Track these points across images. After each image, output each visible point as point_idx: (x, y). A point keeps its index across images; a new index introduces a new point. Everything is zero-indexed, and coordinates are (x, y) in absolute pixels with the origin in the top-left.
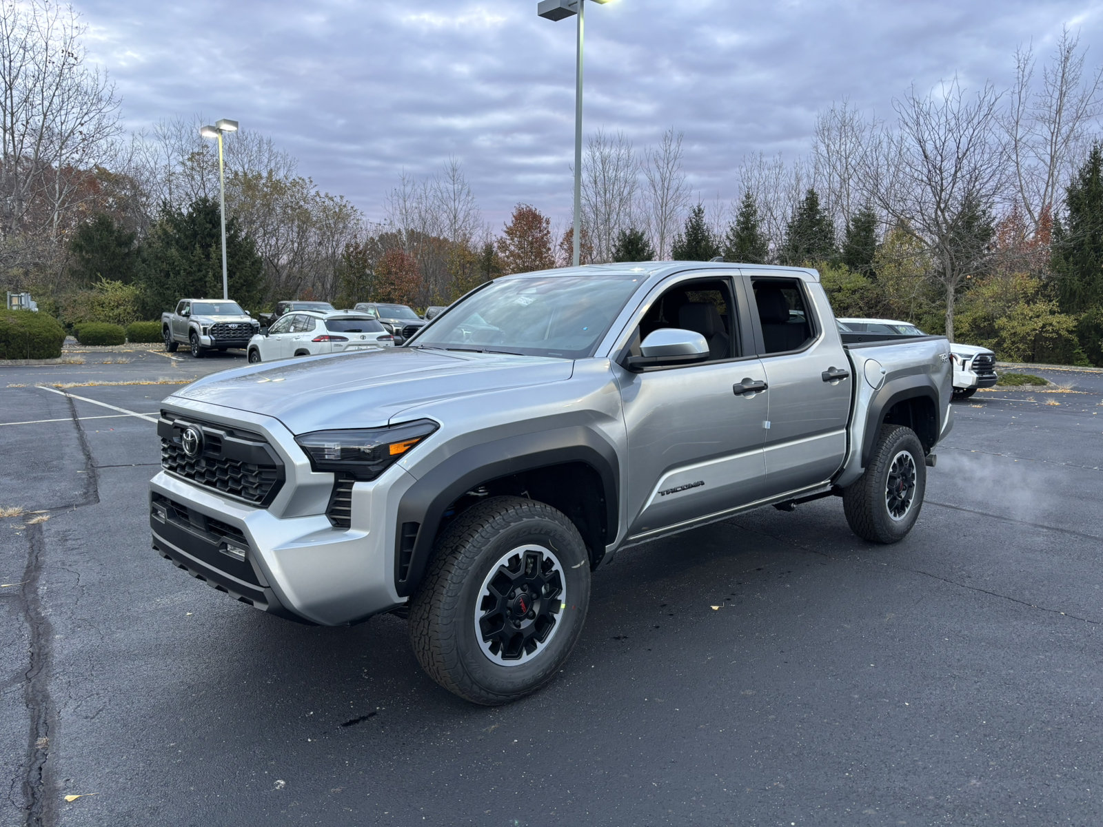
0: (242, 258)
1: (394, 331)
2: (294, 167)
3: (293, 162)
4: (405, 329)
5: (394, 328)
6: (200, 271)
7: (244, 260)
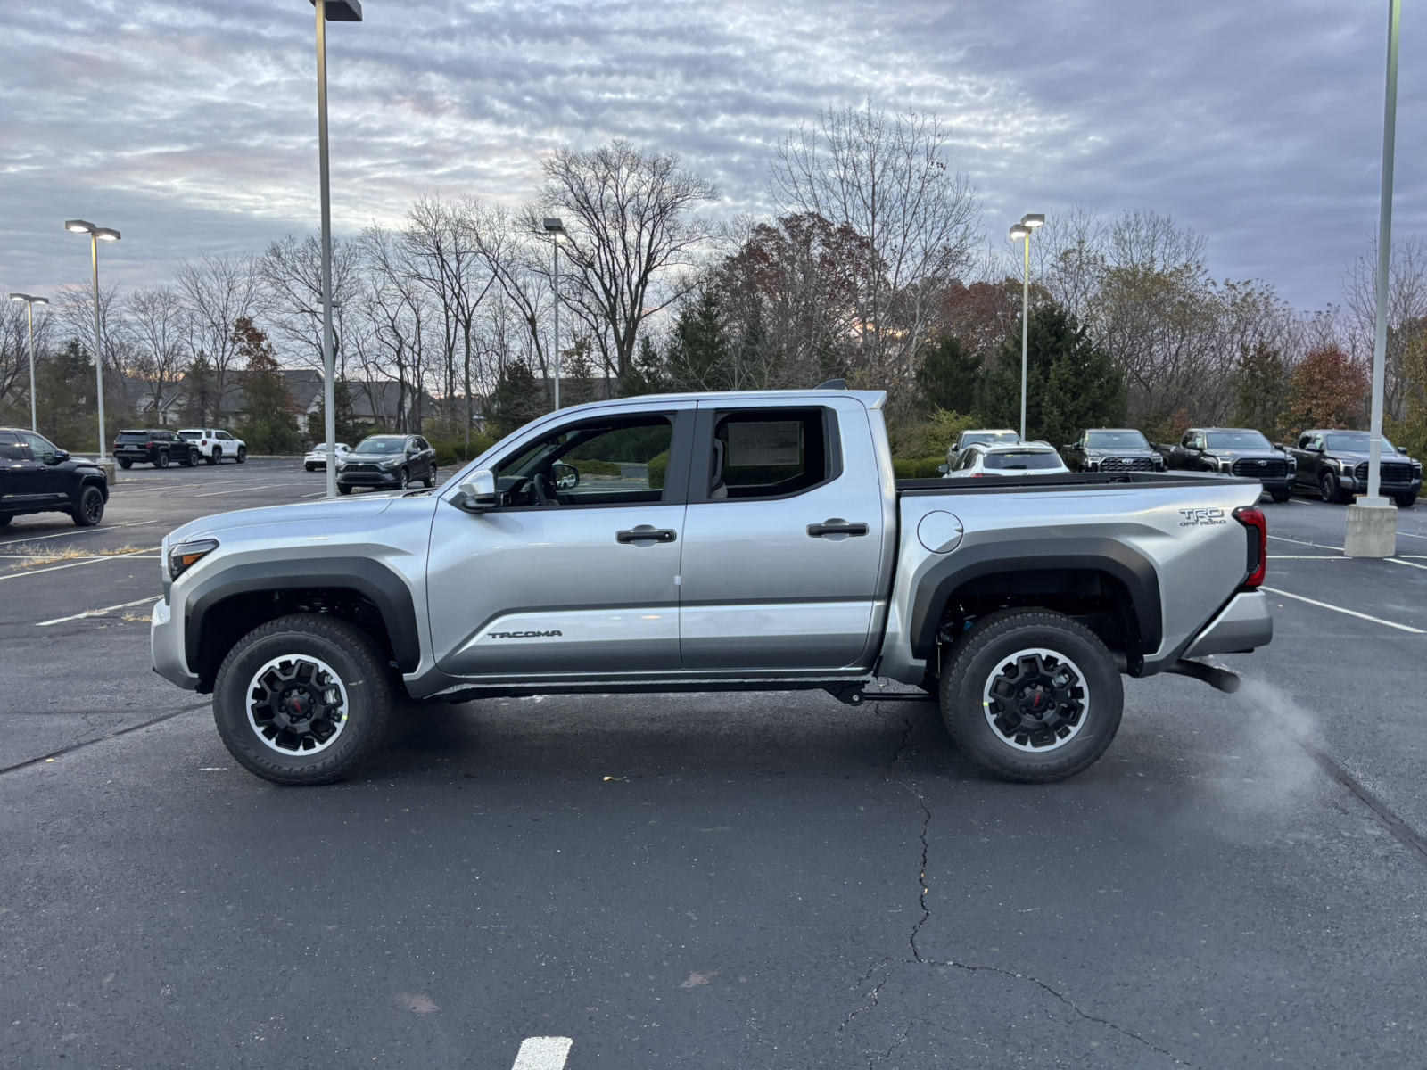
0: (1090, 376)
1: (1220, 466)
2: (1201, 249)
3: (1200, 243)
4: (1236, 463)
5: (1221, 463)
6: (1038, 394)
7: (1093, 378)
